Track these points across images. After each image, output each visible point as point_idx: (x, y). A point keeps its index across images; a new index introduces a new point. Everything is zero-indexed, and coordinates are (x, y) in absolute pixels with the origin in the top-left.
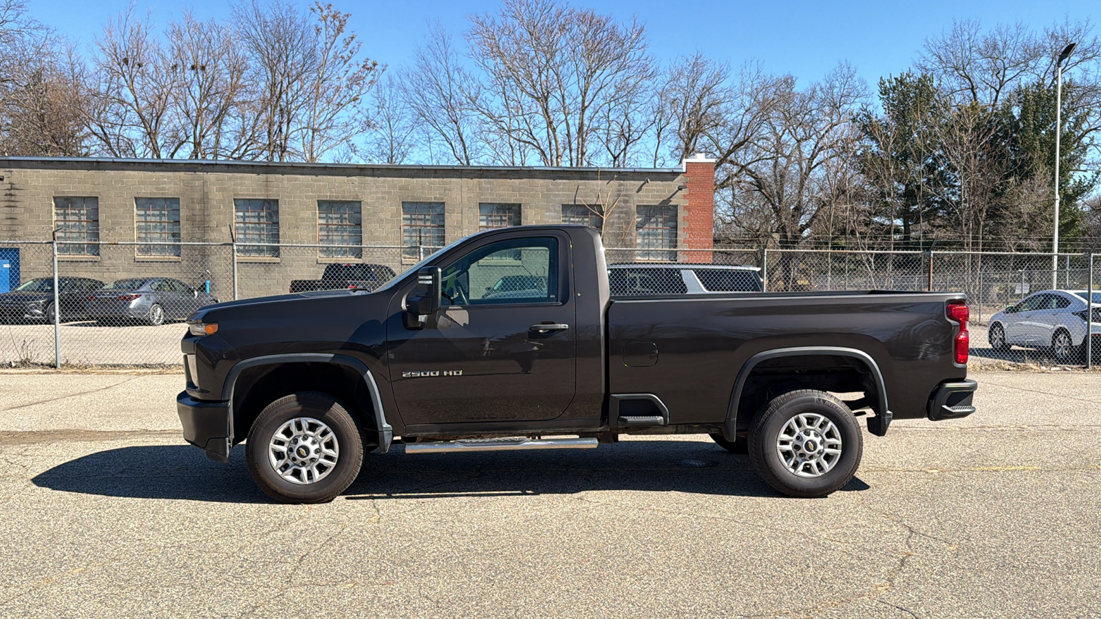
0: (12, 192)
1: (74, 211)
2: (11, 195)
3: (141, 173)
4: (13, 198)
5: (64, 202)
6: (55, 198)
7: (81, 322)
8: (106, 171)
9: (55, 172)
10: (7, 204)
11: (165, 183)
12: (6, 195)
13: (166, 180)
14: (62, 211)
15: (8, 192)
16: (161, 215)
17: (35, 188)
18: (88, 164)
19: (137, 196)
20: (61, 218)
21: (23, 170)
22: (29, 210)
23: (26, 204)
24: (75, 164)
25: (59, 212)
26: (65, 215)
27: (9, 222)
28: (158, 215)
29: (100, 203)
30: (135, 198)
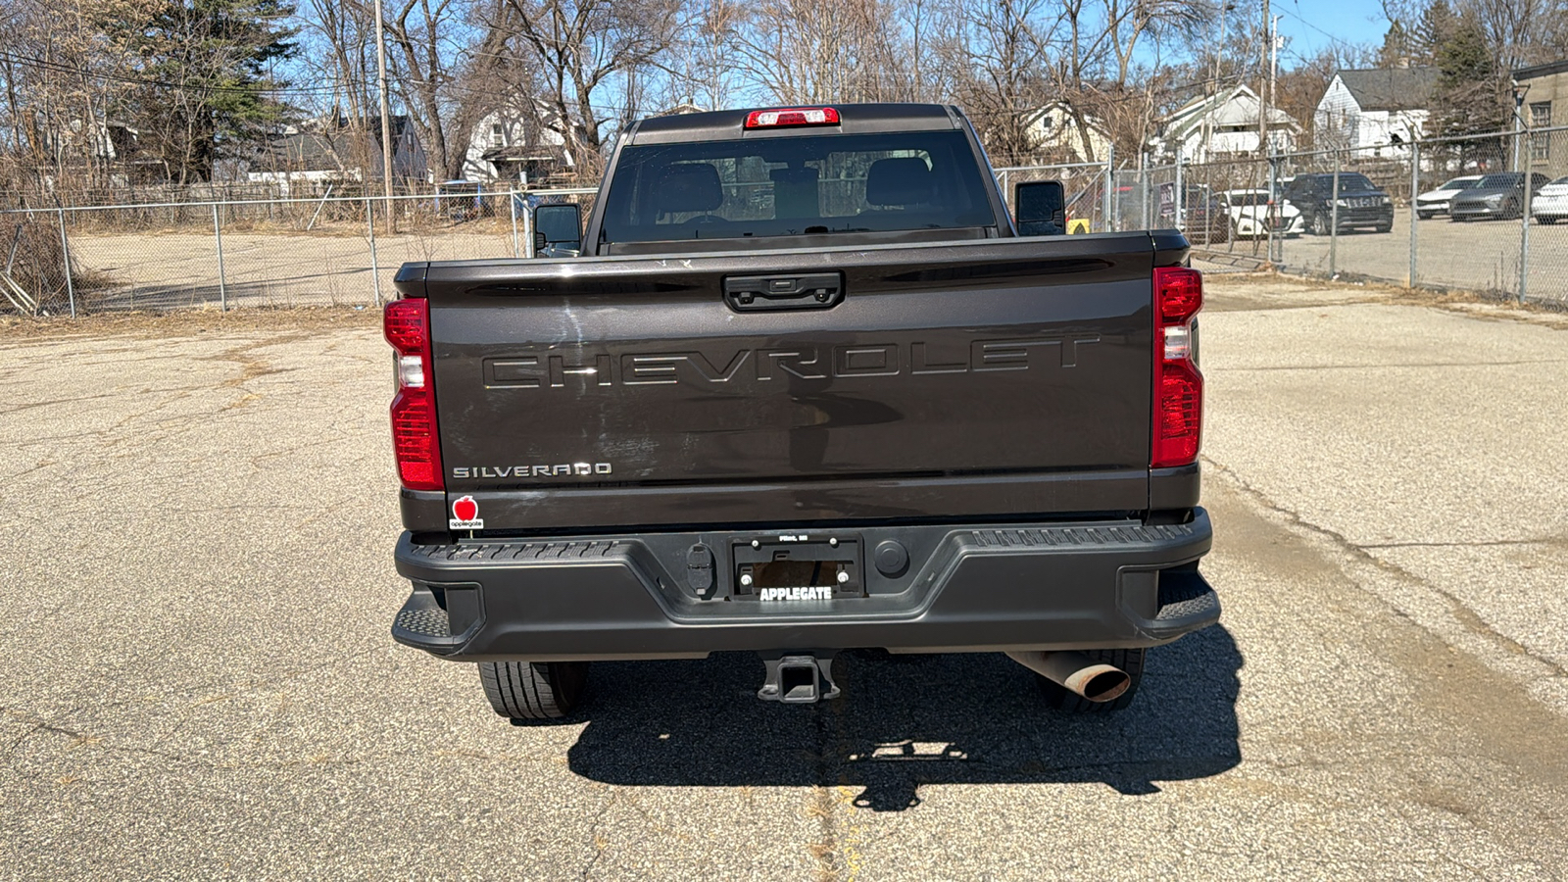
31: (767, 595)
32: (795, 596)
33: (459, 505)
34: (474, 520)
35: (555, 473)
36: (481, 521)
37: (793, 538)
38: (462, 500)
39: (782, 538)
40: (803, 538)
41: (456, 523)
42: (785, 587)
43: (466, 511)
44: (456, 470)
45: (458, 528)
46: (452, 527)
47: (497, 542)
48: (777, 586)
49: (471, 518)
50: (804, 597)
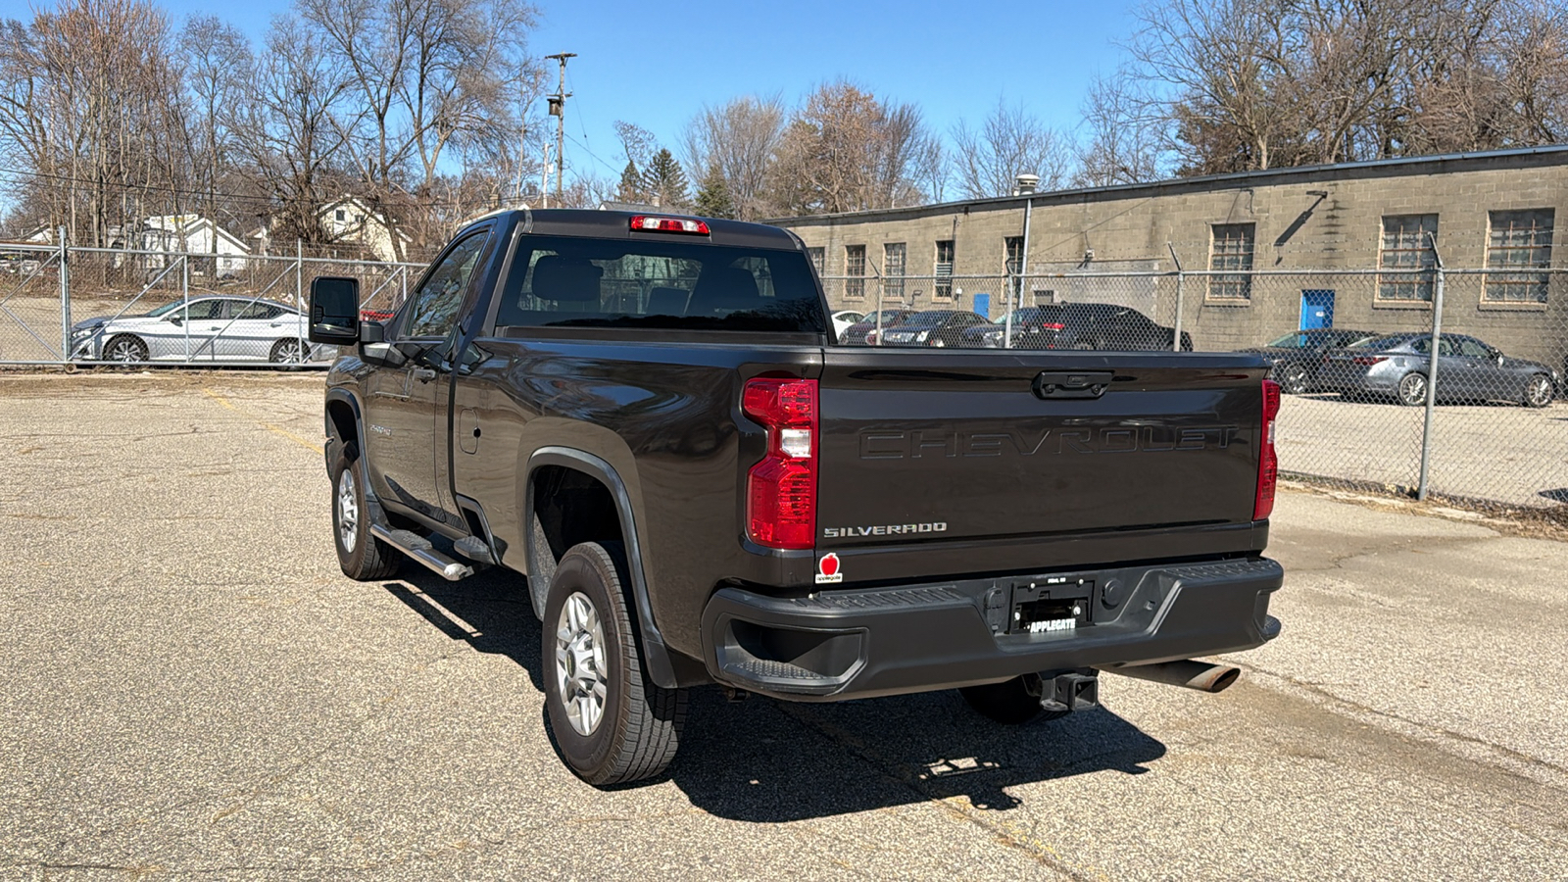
0: (1335, 213)
1: (1407, 236)
2: (1333, 217)
3: (1503, 172)
4: (1334, 222)
5: (1396, 223)
6: (1384, 218)
7: (1332, 394)
8: (1455, 174)
9: (1388, 180)
10: (1327, 229)
11: (1535, 185)
12: (1328, 217)
13: (1537, 180)
14: (1393, 237)
15: (1330, 213)
16: (1527, 238)
17: (1362, 205)
18: (1431, 165)
19: (1492, 209)
20: (1391, 246)
21: (1351, 181)
22: (1350, 236)
23: (1349, 229)
24: (1414, 166)
25: (1389, 237)
26: (1397, 241)
27: (1326, 254)
28: (1522, 237)
29: (1440, 222)
30: (1490, 212)
31: (1035, 627)
32: (1053, 628)
33: (825, 561)
34: (836, 574)
35: (905, 531)
36: (841, 575)
37: (1056, 581)
38: (827, 557)
39: (1051, 581)
40: (1063, 580)
41: (821, 578)
42: (1046, 620)
43: (829, 568)
44: (827, 531)
45: (822, 582)
46: (817, 582)
47: (853, 593)
48: (1041, 620)
49: (833, 573)
50: (1058, 628)
